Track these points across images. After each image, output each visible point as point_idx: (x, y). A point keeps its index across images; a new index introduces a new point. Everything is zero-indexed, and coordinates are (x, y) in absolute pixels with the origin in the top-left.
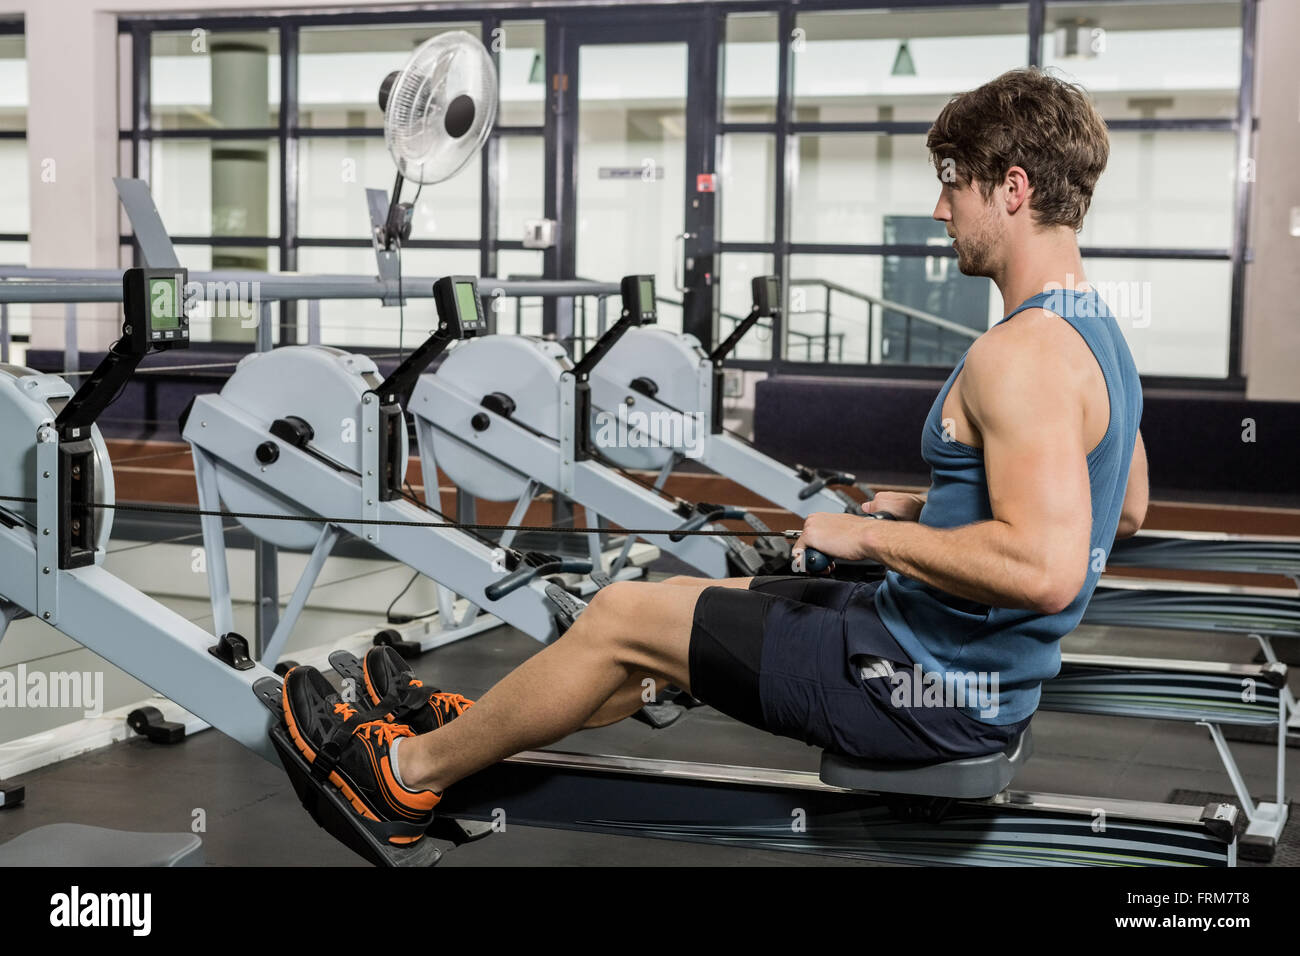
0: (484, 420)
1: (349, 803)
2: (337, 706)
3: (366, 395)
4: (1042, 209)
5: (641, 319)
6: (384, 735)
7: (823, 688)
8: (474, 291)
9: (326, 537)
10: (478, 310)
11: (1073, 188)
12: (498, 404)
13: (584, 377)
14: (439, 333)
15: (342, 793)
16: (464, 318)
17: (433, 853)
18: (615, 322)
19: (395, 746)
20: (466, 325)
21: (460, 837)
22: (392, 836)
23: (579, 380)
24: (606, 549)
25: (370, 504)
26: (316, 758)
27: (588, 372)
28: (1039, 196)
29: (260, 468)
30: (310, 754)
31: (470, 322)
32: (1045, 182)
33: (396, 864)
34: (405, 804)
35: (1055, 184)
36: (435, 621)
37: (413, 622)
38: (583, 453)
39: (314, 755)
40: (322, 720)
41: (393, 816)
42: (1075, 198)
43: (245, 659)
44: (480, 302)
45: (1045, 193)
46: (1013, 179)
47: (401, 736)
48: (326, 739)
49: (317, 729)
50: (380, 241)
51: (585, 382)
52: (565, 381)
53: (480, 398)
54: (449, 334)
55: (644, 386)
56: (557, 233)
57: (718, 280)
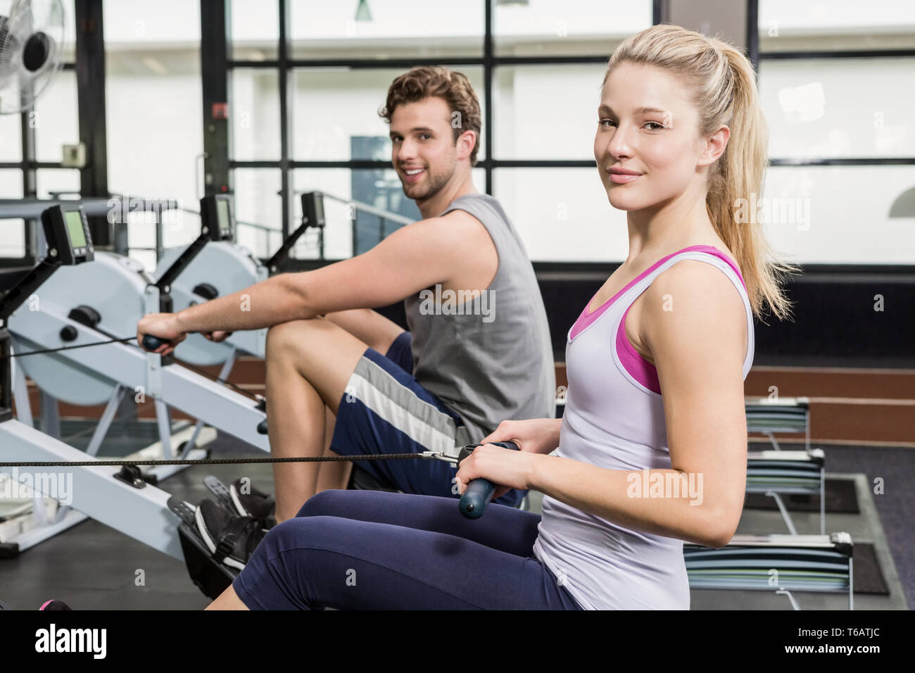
0: (72, 331)
5: (220, 236)
8: (80, 213)
10: (86, 237)
12: (86, 316)
13: (167, 289)
14: (49, 259)
16: (74, 244)
18: (195, 239)
20: (77, 252)
23: (162, 292)
24: (174, 432)
27: (170, 285)
31: (80, 248)
44: (88, 229)
51: (167, 294)
52: (148, 293)
53: (67, 311)
54: (59, 260)
55: (205, 291)
56: (91, 155)
57: (233, 192)
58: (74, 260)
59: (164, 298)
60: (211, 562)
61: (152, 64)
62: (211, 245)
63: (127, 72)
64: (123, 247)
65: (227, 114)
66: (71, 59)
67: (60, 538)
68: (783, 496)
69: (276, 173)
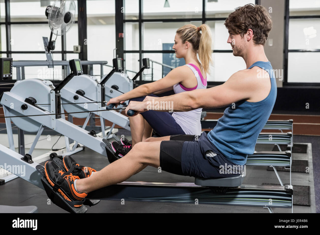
0: (77, 97)
1: (63, 196)
2: (59, 171)
3: (51, 91)
4: (256, 40)
5: (118, 71)
6: (72, 178)
7: (197, 161)
8: (80, 63)
9: (41, 128)
10: (81, 68)
11: (264, 35)
12: (81, 93)
13: (103, 85)
14: (71, 74)
15: (61, 194)
16: (78, 70)
17: (85, 209)
18: (111, 71)
19: (75, 181)
20: (78, 72)
21: (91, 204)
22: (75, 205)
23: (102, 86)
24: (105, 130)
25: (53, 120)
26: (55, 185)
27: (104, 84)
28: (255, 37)
29: (22, 111)
30: (53, 184)
31: (79, 71)
32: (257, 33)
33: (77, 212)
34: (78, 196)
35: (260, 34)
36: (64, 150)
37: (59, 151)
38: (104, 105)
39: (54, 185)
40: (55, 175)
41: (75, 200)
42: (264, 38)
43: (31, 160)
44: (81, 66)
45: (257, 36)
46: (249, 32)
47: (77, 179)
48: (57, 180)
49: (54, 177)
50: (47, 51)
52: (98, 86)
53: (76, 91)
54: (74, 74)
55: (115, 87)
56: (82, 49)
57: (125, 60)
58: (78, 74)
61: (101, 21)
62: (115, 73)
63: (93, 24)
65: (123, 36)
66: (77, 20)
68: (279, 145)
69: (138, 54)
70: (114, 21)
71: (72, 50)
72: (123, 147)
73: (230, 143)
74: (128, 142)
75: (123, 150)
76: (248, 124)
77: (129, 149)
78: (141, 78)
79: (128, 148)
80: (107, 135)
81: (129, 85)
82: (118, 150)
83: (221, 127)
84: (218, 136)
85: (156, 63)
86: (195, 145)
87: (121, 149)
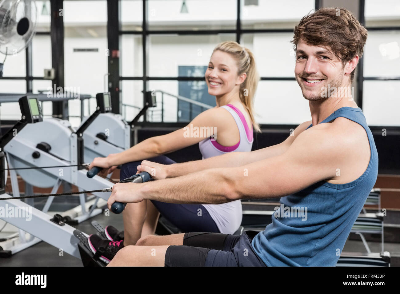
0: (38, 154)
5: (105, 111)
8: (37, 102)
10: (39, 110)
12: (45, 147)
13: (81, 135)
14: (22, 120)
16: (33, 115)
18: (94, 112)
20: (34, 117)
23: (78, 136)
24: (87, 201)
27: (82, 133)
31: (36, 116)
36: (16, 239)
37: (7, 241)
38: (81, 167)
51: (81, 137)
52: (73, 137)
53: (36, 145)
54: (26, 121)
55: (102, 136)
56: (57, 73)
57: (121, 91)
58: (33, 121)
59: (80, 139)
60: (92, 260)
61: (91, 32)
62: (101, 115)
64: (66, 116)
65: (119, 55)
66: (49, 30)
67: (30, 249)
68: (364, 234)
69: (141, 82)
70: (105, 32)
71: (42, 75)
72: (109, 244)
73: (293, 259)
74: (118, 233)
75: (109, 250)
76: (327, 223)
77: (118, 248)
78: (145, 118)
79: (117, 245)
80: (89, 211)
81: (124, 133)
82: (99, 250)
83: (277, 228)
84: (272, 245)
85: (169, 94)
86: (230, 258)
87: (104, 247)
